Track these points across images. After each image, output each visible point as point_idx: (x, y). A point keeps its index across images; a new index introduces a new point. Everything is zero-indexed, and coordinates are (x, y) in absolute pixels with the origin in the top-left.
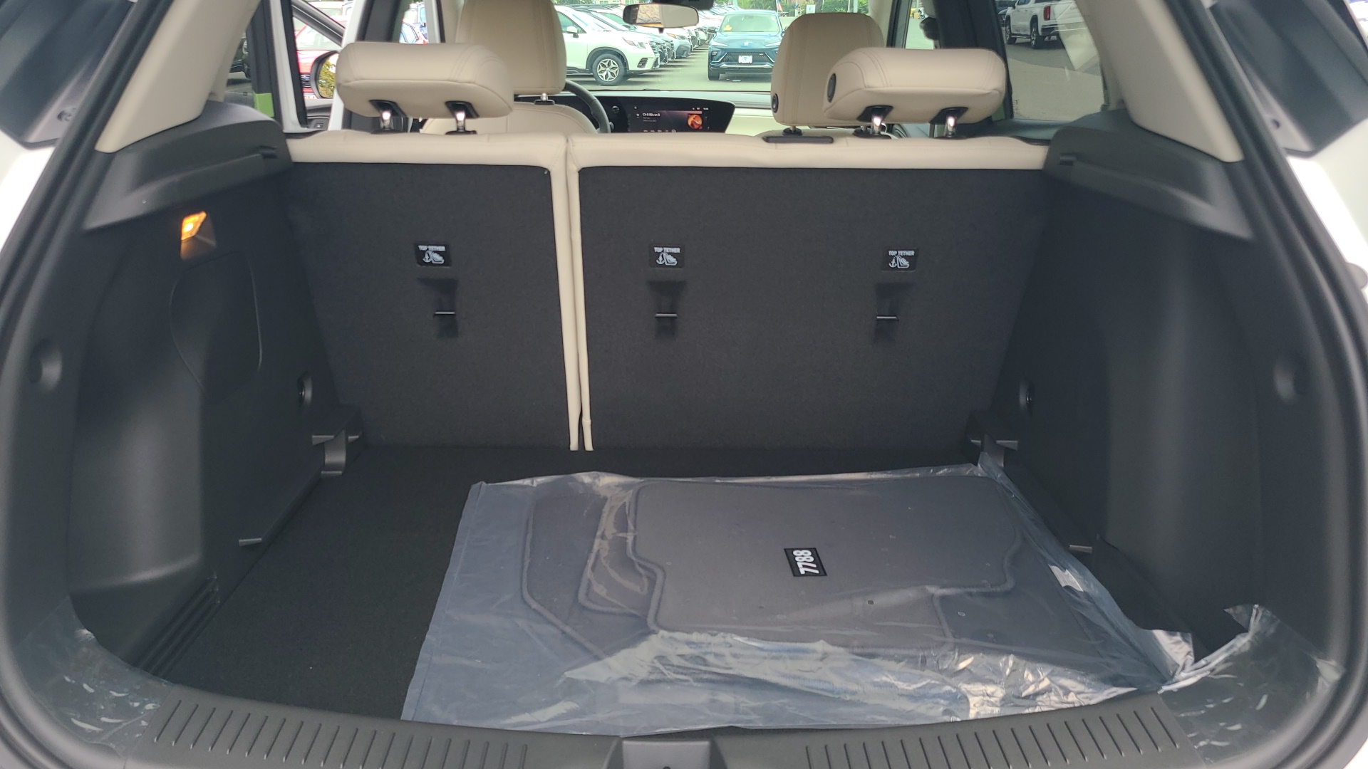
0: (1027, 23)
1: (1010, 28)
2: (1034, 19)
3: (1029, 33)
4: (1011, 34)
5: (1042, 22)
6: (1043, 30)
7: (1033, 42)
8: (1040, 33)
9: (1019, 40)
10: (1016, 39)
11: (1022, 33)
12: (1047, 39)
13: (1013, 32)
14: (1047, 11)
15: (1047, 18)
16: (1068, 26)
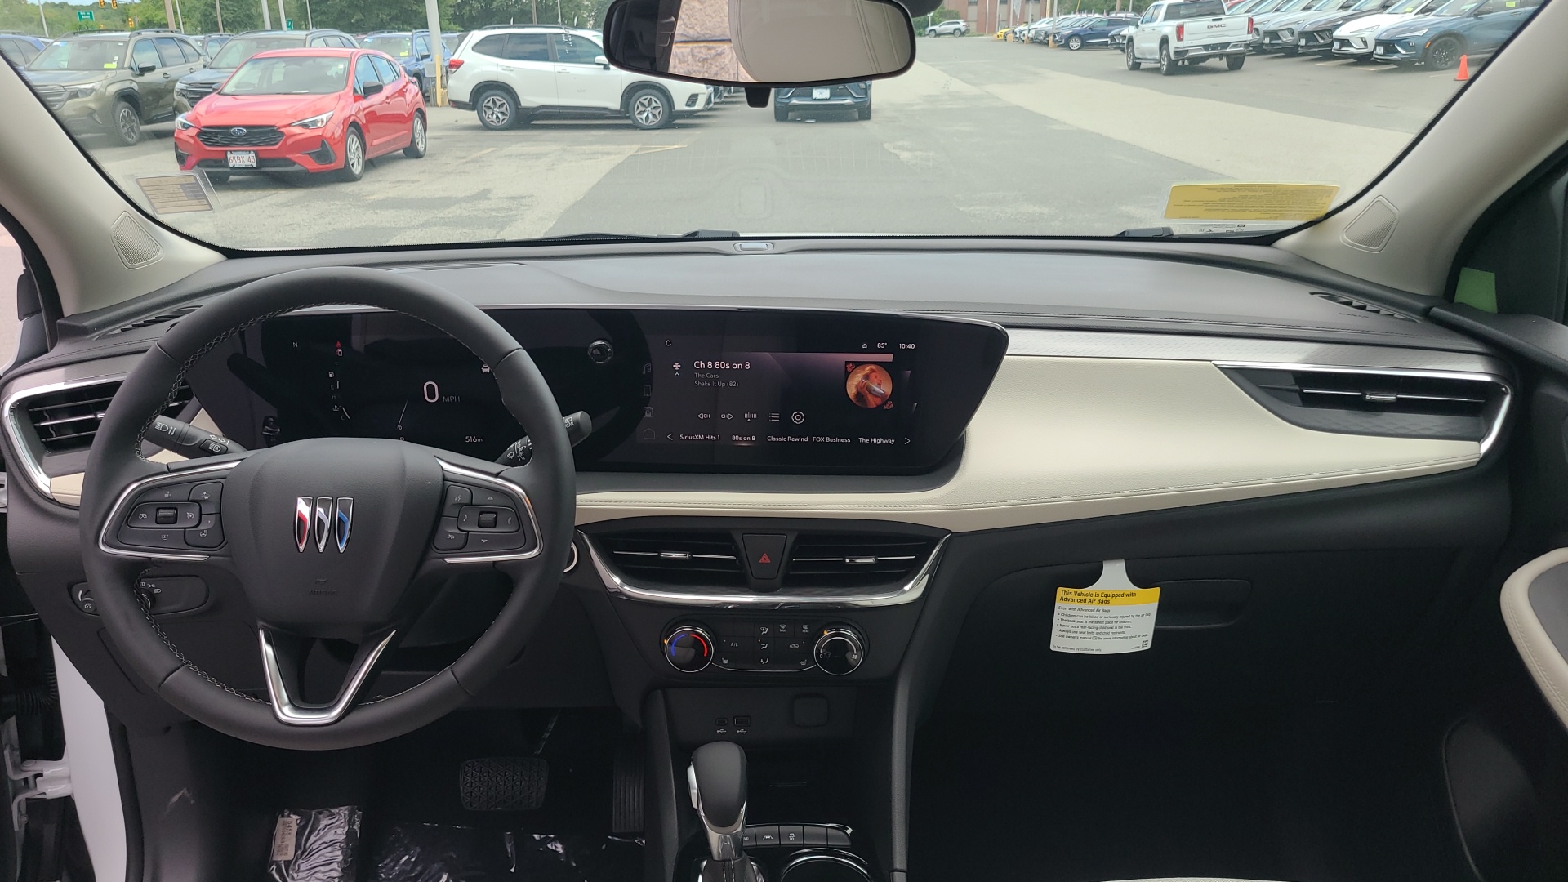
0: (1156, 45)
1: (1133, 51)
2: (1164, 41)
3: (1158, 57)
4: (1135, 58)
5: (1174, 44)
6: (1177, 53)
7: (1164, 68)
8: (1172, 57)
9: (1143, 66)
10: (1140, 63)
11: (1149, 57)
12: (1180, 63)
13: (1137, 55)
14: (1180, 30)
15: (1180, 38)
16: (1206, 47)
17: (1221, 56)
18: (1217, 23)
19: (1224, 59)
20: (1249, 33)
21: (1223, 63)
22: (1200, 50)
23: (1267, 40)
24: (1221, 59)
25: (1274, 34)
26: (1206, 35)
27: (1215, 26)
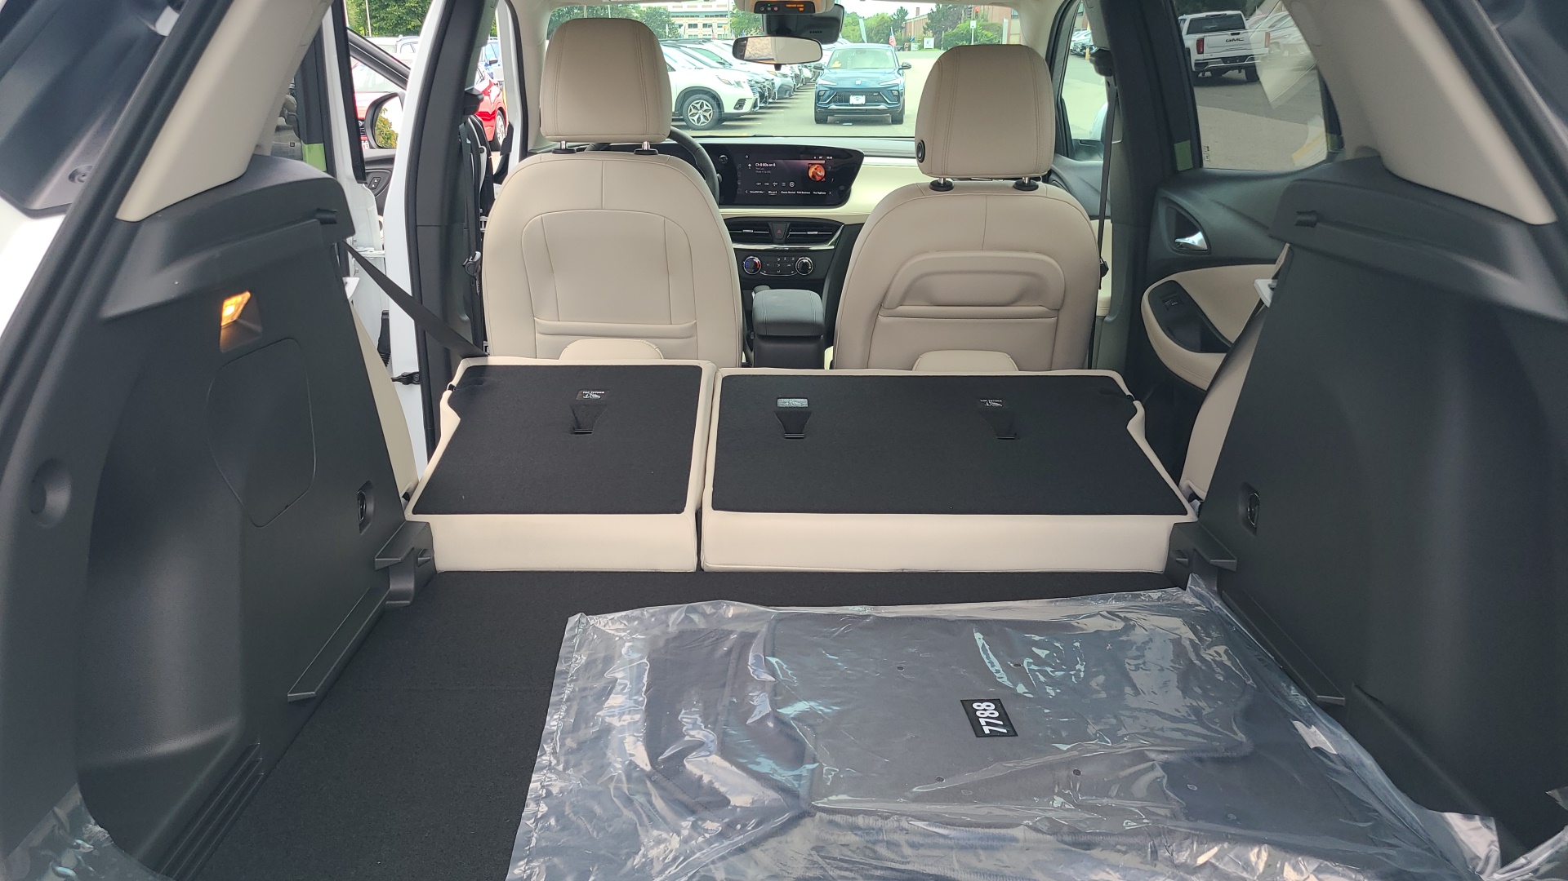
14: (1200, 44)
15: (1200, 51)
16: (1224, 60)
17: (1240, 68)
18: (1235, 37)
19: (1243, 71)
20: (1266, 47)
21: (1242, 75)
22: (1219, 63)
24: (1240, 72)
27: (1233, 40)
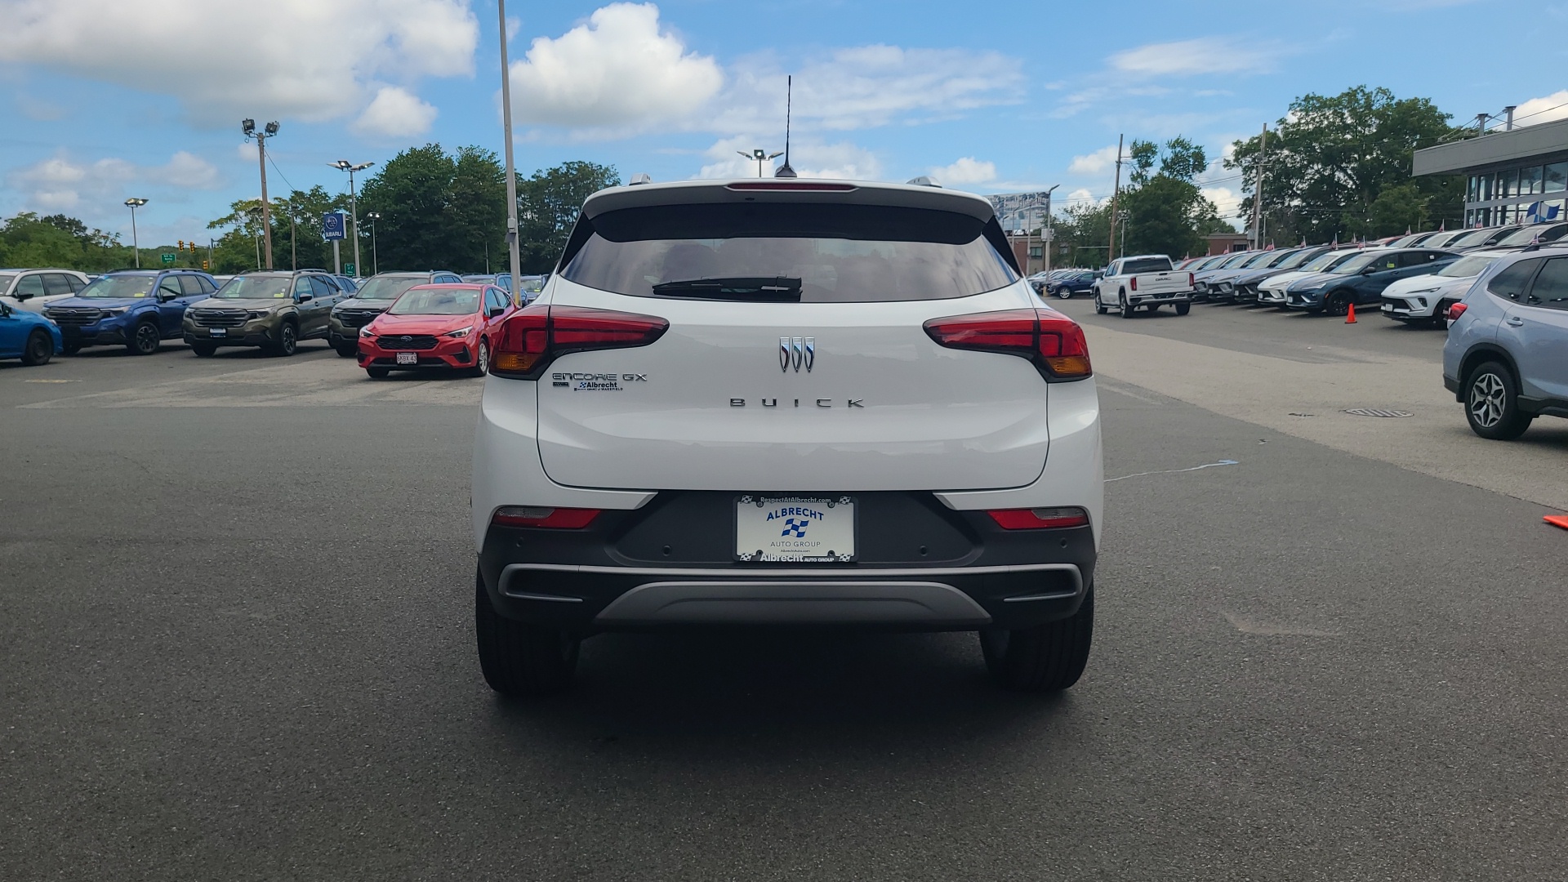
0: (1116, 294)
1: (1100, 298)
2: (1122, 290)
3: (1118, 303)
4: (1102, 304)
5: (1129, 293)
6: (1131, 300)
7: (1123, 312)
8: (1129, 303)
9: (1109, 311)
10: (1106, 309)
11: (1112, 303)
12: (1136, 309)
13: (1103, 302)
23: (1211, 292)
25: (1216, 287)
26: (1152, 287)
